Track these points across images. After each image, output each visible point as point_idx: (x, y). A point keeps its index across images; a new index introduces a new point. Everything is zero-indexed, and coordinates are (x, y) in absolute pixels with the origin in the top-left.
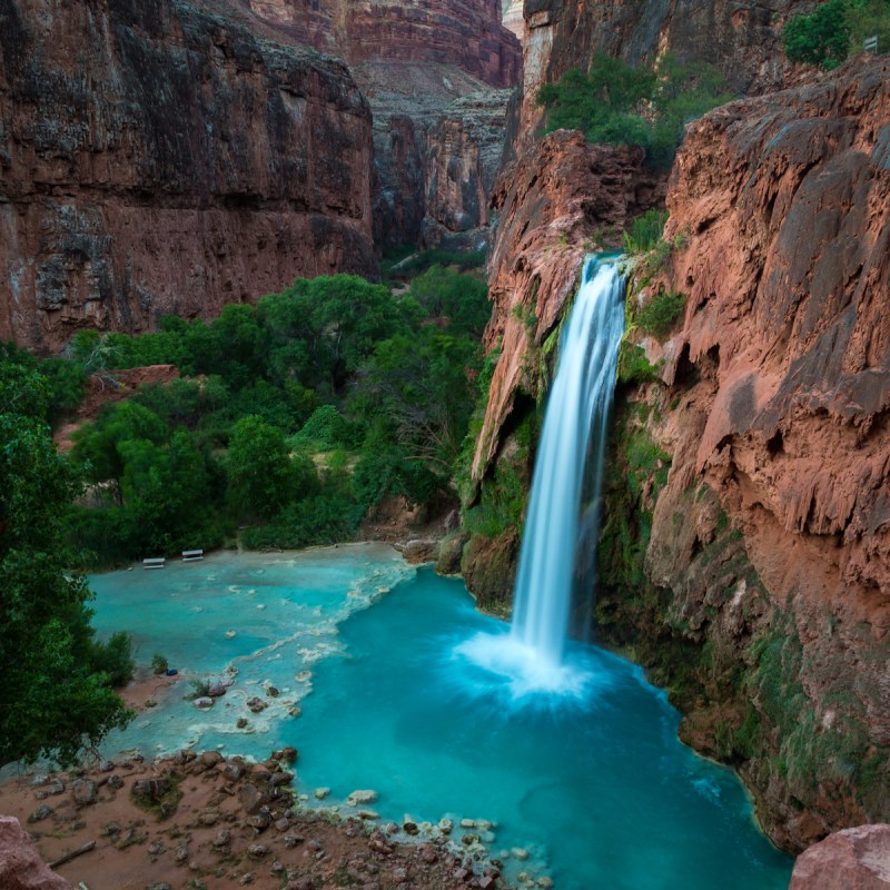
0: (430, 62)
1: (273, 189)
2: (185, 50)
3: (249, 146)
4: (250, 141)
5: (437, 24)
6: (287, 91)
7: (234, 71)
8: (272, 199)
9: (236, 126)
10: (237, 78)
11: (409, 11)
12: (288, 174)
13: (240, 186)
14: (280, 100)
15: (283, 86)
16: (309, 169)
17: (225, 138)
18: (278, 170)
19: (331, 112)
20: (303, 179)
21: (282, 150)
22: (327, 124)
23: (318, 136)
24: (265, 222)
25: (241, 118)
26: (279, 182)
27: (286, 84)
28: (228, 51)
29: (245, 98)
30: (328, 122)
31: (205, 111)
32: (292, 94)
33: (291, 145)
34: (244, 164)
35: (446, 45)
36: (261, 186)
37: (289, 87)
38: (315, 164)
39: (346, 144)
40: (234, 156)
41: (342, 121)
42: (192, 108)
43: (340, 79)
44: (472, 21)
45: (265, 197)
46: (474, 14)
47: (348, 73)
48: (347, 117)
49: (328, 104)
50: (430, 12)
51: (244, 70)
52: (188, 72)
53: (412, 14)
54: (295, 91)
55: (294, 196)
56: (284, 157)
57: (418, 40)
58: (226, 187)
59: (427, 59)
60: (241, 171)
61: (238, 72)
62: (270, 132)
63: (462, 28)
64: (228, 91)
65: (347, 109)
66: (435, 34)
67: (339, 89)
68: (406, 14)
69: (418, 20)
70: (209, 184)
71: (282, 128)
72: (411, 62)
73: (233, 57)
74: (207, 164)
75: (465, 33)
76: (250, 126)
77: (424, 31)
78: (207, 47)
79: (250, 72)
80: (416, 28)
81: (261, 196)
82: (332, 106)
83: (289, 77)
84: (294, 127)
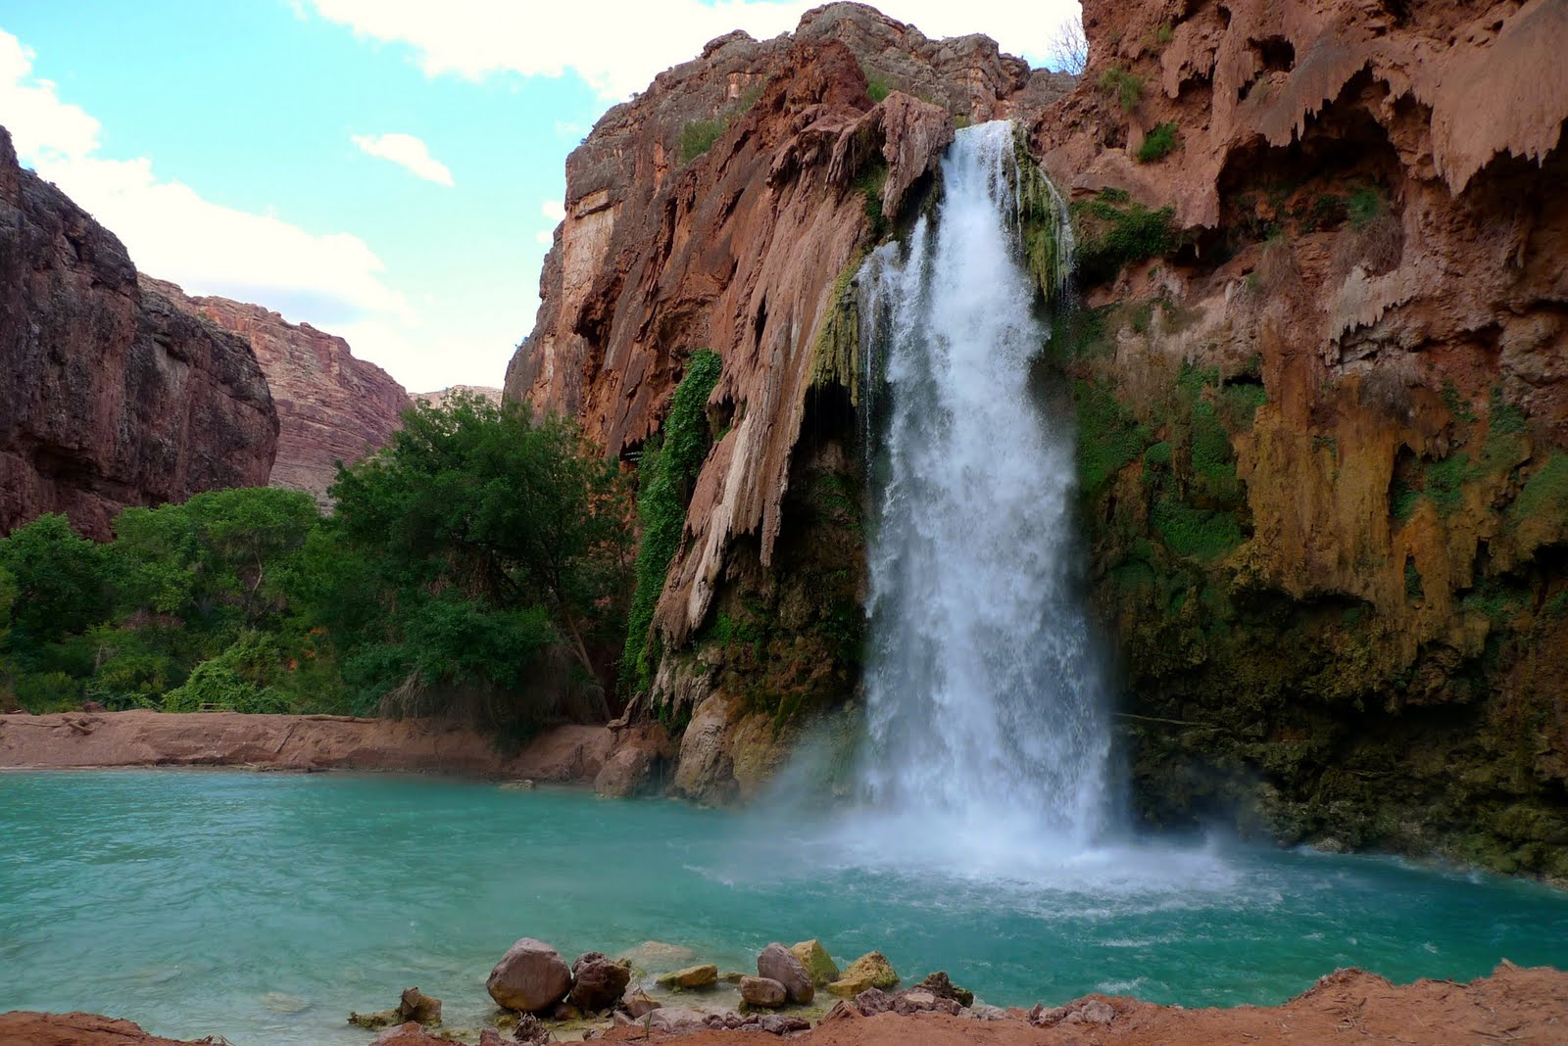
0: (324, 466)
1: (120, 466)
2: (17, 211)
3: (94, 388)
4: (96, 382)
5: (337, 426)
6: (164, 344)
7: (89, 280)
8: (114, 480)
9: (77, 352)
10: (91, 291)
11: (301, 406)
12: (148, 451)
13: (68, 438)
14: (151, 352)
15: (158, 336)
16: (180, 460)
17: (56, 358)
18: (133, 440)
19: (223, 397)
20: (170, 469)
21: (144, 417)
22: (215, 410)
23: (200, 421)
24: (99, 511)
25: (89, 347)
26: (132, 460)
27: (164, 334)
28: (84, 250)
29: (99, 320)
30: (217, 408)
31: (32, 306)
32: (171, 354)
33: (159, 416)
34: (80, 407)
35: (347, 449)
36: (103, 453)
37: (168, 339)
38: (191, 459)
39: (241, 445)
40: (66, 388)
41: (238, 413)
42: (10, 288)
43: (242, 360)
44: (381, 429)
45: (106, 473)
46: (383, 421)
47: (254, 356)
48: (245, 408)
49: (219, 385)
50: (329, 411)
51: (106, 285)
52: (17, 240)
53: (305, 411)
54: (176, 349)
55: (151, 488)
56: (144, 427)
57: (310, 440)
58: (45, 428)
59: (321, 462)
60: (75, 417)
61: (95, 284)
62: (128, 386)
63: (368, 433)
64: (74, 300)
65: (248, 398)
66: (332, 436)
67: (239, 372)
68: (297, 409)
69: (312, 418)
70: (17, 409)
71: (149, 387)
72: (299, 462)
73: (92, 260)
74: (20, 377)
75: (371, 439)
76: (99, 362)
77: (320, 430)
78: (55, 229)
79: (114, 289)
80: (310, 426)
81: (100, 470)
82: (226, 388)
83: (169, 326)
84: (166, 393)
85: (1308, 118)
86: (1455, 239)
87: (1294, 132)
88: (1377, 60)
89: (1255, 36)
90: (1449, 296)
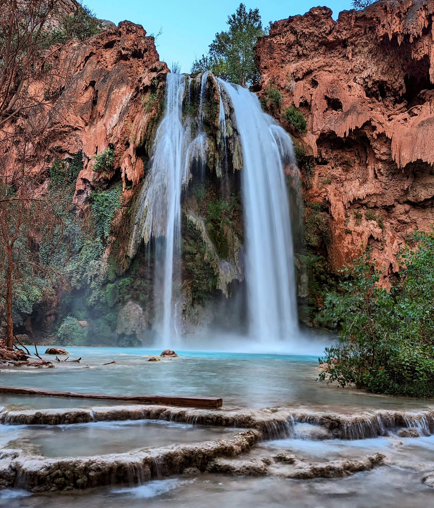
85: (350, 131)
86: (387, 179)
87: (345, 134)
88: (374, 119)
89: (329, 96)
90: (382, 195)
